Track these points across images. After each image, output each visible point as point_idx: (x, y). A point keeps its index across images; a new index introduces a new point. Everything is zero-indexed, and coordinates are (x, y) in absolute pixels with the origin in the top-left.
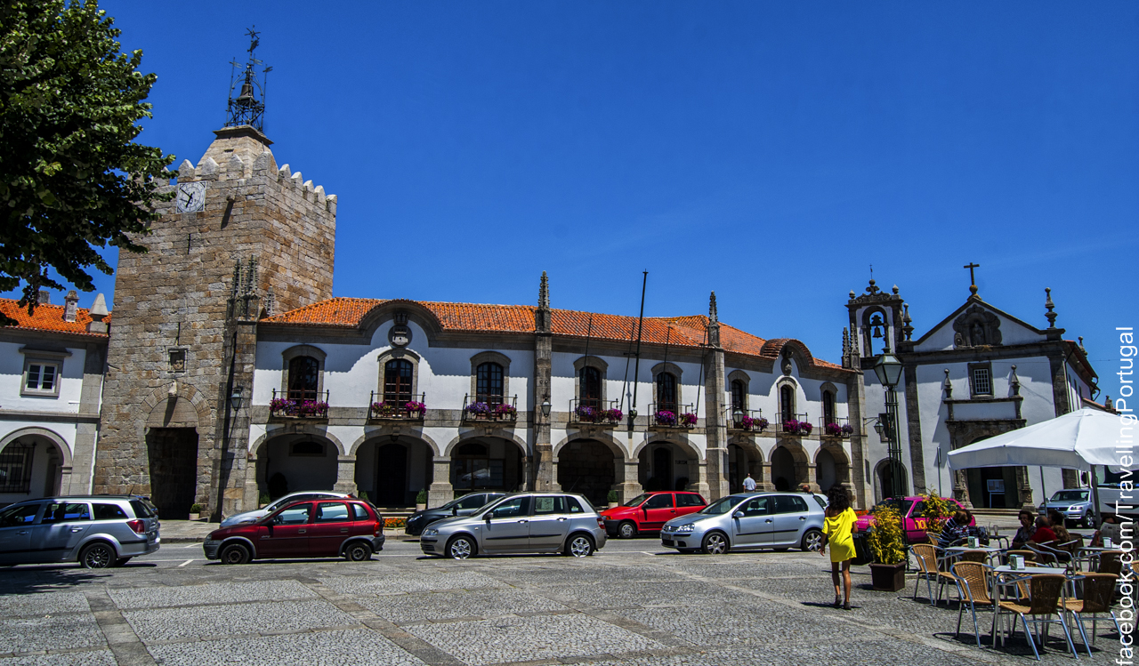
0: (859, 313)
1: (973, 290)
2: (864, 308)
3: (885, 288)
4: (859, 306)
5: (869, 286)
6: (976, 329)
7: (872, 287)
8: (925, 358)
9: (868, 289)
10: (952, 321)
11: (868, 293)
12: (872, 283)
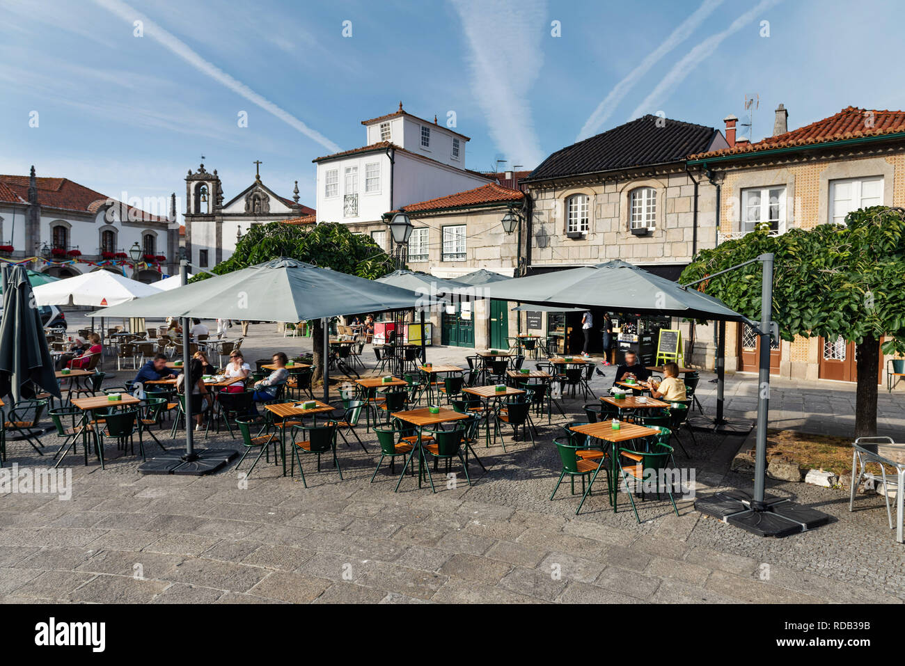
0: (193, 184)
1: (258, 177)
2: (196, 182)
3: (209, 170)
4: (193, 180)
5: (200, 168)
6: (257, 201)
7: (202, 169)
8: (228, 218)
9: (199, 170)
10: (244, 196)
11: (199, 173)
12: (202, 166)
